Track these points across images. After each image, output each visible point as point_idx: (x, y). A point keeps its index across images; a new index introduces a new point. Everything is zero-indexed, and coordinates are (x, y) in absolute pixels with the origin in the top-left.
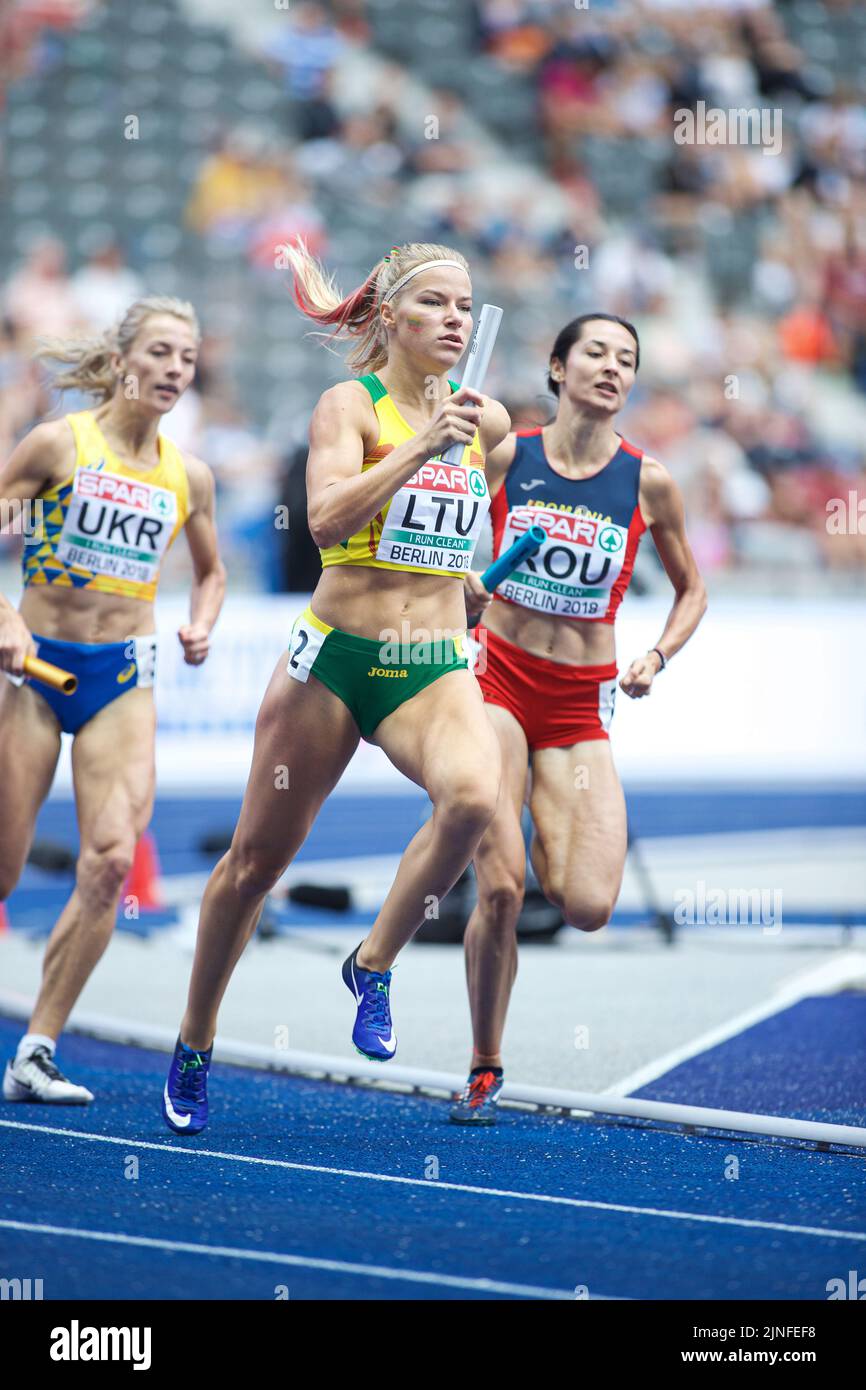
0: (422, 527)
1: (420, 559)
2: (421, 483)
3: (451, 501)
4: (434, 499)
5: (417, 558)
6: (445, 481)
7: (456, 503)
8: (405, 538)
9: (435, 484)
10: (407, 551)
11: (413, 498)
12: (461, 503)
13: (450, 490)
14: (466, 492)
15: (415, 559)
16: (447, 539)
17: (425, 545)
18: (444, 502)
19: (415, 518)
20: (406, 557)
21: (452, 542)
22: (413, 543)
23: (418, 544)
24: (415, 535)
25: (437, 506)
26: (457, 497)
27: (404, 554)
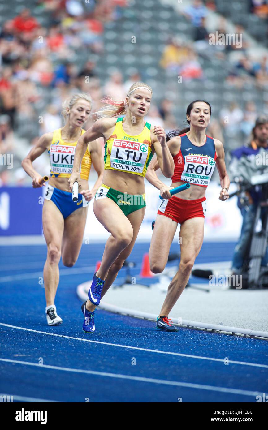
0: (122, 158)
1: (122, 167)
2: (121, 146)
3: (132, 152)
4: (126, 151)
5: (121, 167)
6: (131, 146)
7: (134, 153)
8: (117, 161)
9: (126, 146)
10: (117, 165)
11: (118, 150)
12: (135, 153)
13: (132, 149)
14: (138, 150)
15: (120, 167)
16: (130, 162)
17: (123, 163)
18: (129, 152)
19: (119, 156)
20: (117, 167)
21: (132, 163)
22: (119, 162)
23: (121, 163)
24: (120, 160)
25: (127, 152)
26: (134, 151)
27: (117, 166)
